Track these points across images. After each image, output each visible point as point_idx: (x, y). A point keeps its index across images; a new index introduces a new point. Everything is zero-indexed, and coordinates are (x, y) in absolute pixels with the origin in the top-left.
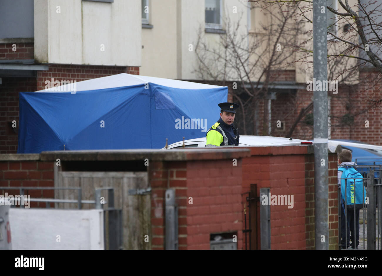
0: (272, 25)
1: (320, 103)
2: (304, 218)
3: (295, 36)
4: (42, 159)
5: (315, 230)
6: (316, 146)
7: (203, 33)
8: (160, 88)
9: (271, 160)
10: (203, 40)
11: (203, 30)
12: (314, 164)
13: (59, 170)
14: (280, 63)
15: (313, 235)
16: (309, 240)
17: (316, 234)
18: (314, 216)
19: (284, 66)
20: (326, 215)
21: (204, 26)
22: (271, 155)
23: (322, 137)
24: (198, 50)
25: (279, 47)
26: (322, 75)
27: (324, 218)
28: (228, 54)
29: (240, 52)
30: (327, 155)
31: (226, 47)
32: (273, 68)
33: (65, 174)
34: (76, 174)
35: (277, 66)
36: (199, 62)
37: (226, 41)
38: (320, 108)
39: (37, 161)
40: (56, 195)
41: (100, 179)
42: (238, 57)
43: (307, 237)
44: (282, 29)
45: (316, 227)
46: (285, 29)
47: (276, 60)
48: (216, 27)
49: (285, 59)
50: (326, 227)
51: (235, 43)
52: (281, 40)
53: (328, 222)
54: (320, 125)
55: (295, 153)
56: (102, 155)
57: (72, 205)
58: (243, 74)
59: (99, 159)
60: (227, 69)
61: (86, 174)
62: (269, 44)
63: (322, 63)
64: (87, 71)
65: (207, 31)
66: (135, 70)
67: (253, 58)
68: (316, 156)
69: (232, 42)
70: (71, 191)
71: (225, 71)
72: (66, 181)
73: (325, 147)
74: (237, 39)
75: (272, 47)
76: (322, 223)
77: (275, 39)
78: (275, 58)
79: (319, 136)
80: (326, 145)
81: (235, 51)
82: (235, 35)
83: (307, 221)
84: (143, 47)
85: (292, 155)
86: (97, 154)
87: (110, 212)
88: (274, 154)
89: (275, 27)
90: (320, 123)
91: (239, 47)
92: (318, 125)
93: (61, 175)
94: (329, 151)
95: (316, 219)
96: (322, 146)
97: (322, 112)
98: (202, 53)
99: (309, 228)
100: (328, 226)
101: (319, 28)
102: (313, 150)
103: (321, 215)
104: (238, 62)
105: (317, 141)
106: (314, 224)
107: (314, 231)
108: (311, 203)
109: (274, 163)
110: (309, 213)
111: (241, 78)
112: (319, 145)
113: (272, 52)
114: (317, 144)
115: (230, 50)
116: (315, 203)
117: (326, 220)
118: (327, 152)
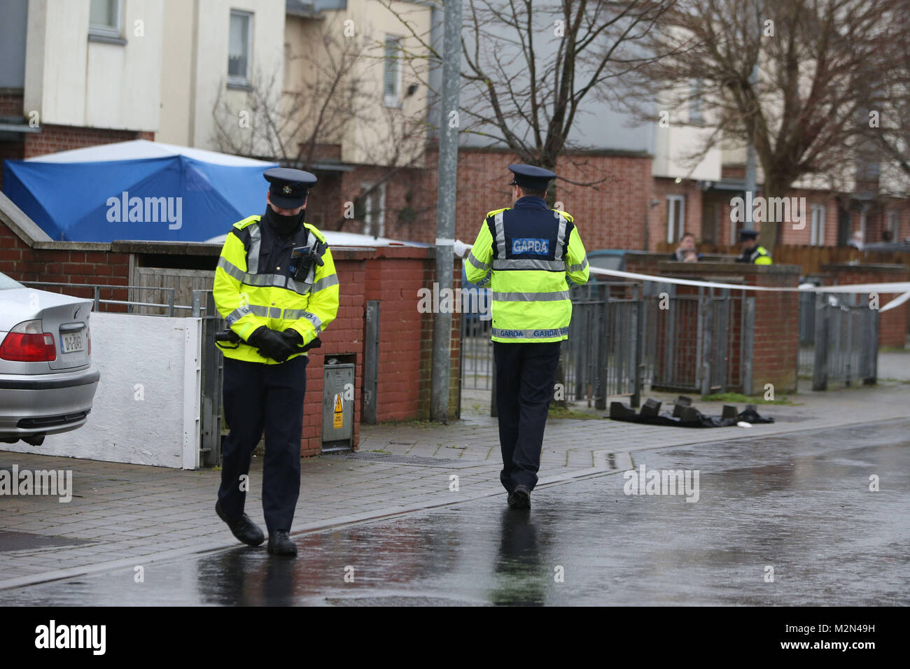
0: (318, 83)
1: (446, 193)
2: (419, 341)
3: (350, 98)
4: (114, 250)
5: (433, 359)
6: (438, 249)
7: (224, 90)
8: (193, 162)
9: (383, 264)
10: (223, 100)
11: (224, 85)
12: (435, 273)
13: (135, 266)
14: (328, 134)
15: (430, 365)
16: (424, 370)
17: (433, 364)
18: (431, 340)
19: (332, 138)
20: (448, 339)
21: (227, 79)
22: (382, 258)
23: (447, 238)
24: (216, 113)
25: (328, 113)
26: (450, 157)
27: (445, 342)
28: (257, 119)
29: (273, 116)
30: (452, 260)
31: (255, 109)
32: (317, 141)
33: (143, 270)
34: (157, 270)
35: (323, 139)
36: (218, 129)
37: (255, 101)
38: (446, 200)
39: (107, 251)
40: (130, 296)
41: (189, 279)
42: (270, 122)
43: (422, 366)
44: (333, 89)
45: (433, 354)
46: (338, 88)
47: (322, 131)
48: (243, 82)
49: (333, 130)
50: (447, 354)
51: (268, 104)
52: (331, 103)
53: (450, 349)
54: (445, 222)
55: (412, 256)
56: (192, 247)
57: (151, 309)
58: (277, 147)
59: (189, 252)
60: (255, 140)
61: (170, 272)
62: (313, 109)
63: (451, 140)
64: (89, 135)
65: (230, 87)
66: (150, 136)
67: (291, 126)
68: (438, 262)
69: (264, 103)
70: (151, 292)
71: (252, 142)
72: (144, 280)
73: (450, 250)
74: (272, 99)
75: (318, 113)
76: (442, 349)
77: (322, 101)
78: (321, 127)
79: (442, 236)
80: (451, 247)
81: (267, 116)
82: (268, 94)
83: (423, 345)
84: (161, 106)
85: (409, 259)
86: (186, 246)
87: (208, 320)
88: (387, 256)
89: (322, 86)
90: (445, 219)
91: (273, 110)
92: (443, 221)
93: (138, 271)
94: (455, 254)
95: (434, 344)
96: (447, 249)
97: (449, 205)
98: (222, 115)
99: (424, 356)
100: (449, 354)
101: (450, 95)
102: (435, 253)
103: (442, 340)
104: (272, 130)
105: (441, 242)
106: (431, 350)
107: (430, 359)
108: (429, 323)
109: (387, 269)
110: (425, 336)
111: (274, 152)
112: (443, 247)
113: (317, 119)
114: (440, 246)
115: (260, 114)
116: (434, 323)
117: (448, 347)
118: (453, 257)
